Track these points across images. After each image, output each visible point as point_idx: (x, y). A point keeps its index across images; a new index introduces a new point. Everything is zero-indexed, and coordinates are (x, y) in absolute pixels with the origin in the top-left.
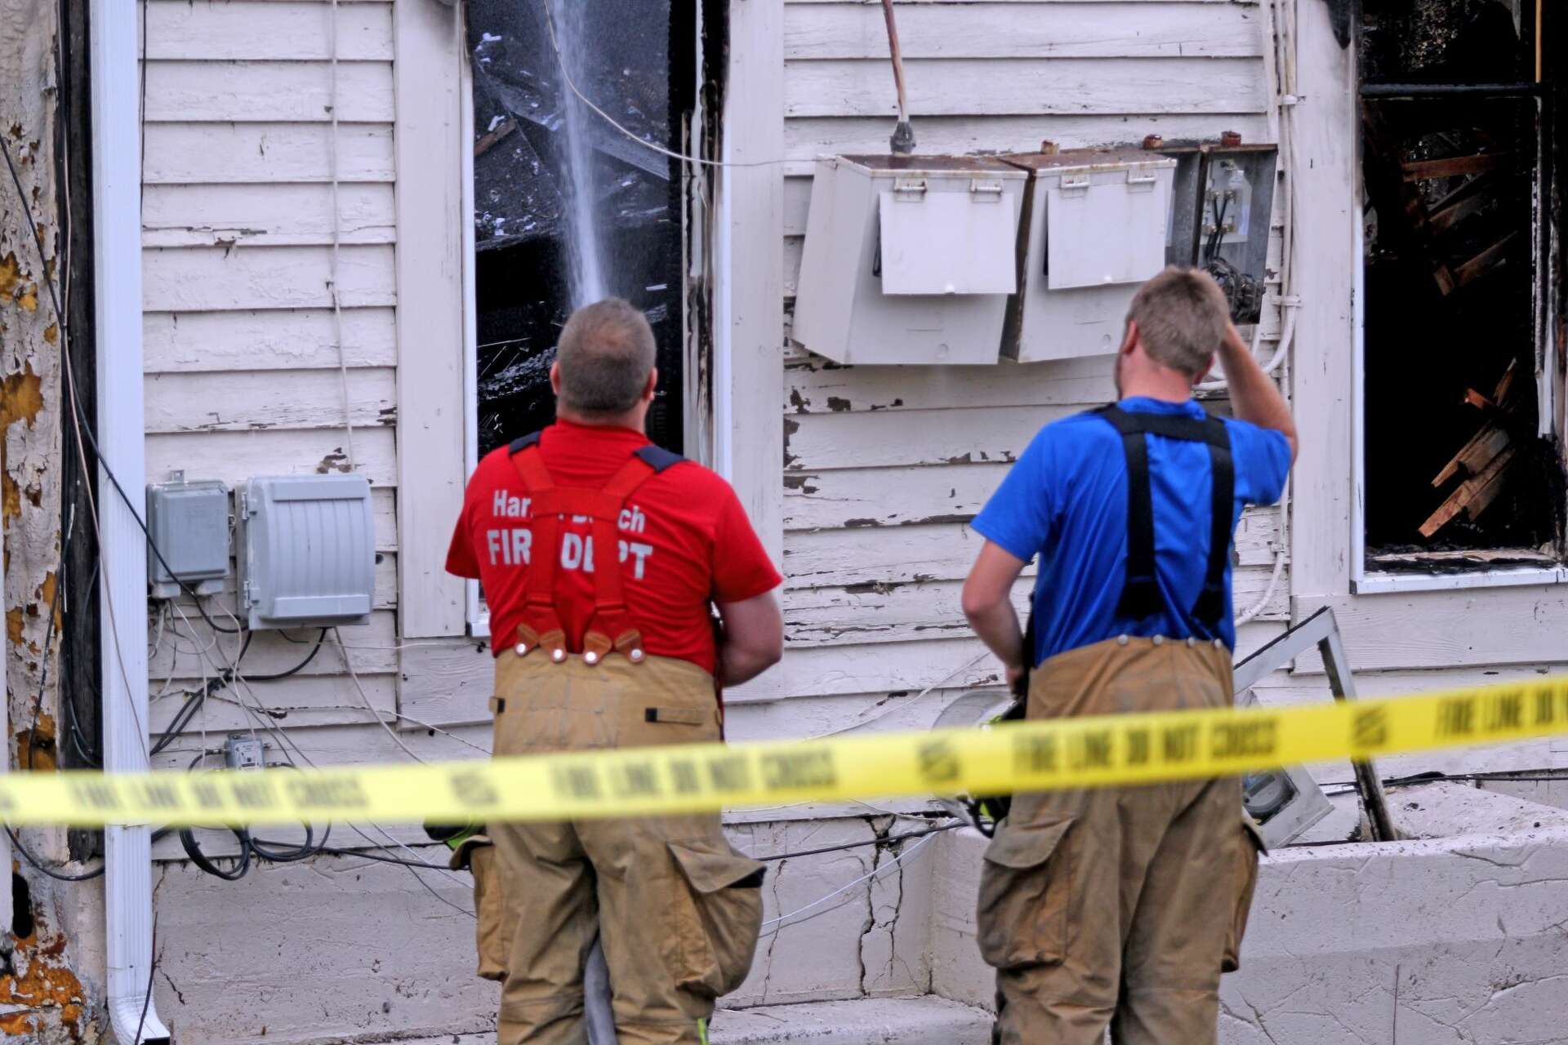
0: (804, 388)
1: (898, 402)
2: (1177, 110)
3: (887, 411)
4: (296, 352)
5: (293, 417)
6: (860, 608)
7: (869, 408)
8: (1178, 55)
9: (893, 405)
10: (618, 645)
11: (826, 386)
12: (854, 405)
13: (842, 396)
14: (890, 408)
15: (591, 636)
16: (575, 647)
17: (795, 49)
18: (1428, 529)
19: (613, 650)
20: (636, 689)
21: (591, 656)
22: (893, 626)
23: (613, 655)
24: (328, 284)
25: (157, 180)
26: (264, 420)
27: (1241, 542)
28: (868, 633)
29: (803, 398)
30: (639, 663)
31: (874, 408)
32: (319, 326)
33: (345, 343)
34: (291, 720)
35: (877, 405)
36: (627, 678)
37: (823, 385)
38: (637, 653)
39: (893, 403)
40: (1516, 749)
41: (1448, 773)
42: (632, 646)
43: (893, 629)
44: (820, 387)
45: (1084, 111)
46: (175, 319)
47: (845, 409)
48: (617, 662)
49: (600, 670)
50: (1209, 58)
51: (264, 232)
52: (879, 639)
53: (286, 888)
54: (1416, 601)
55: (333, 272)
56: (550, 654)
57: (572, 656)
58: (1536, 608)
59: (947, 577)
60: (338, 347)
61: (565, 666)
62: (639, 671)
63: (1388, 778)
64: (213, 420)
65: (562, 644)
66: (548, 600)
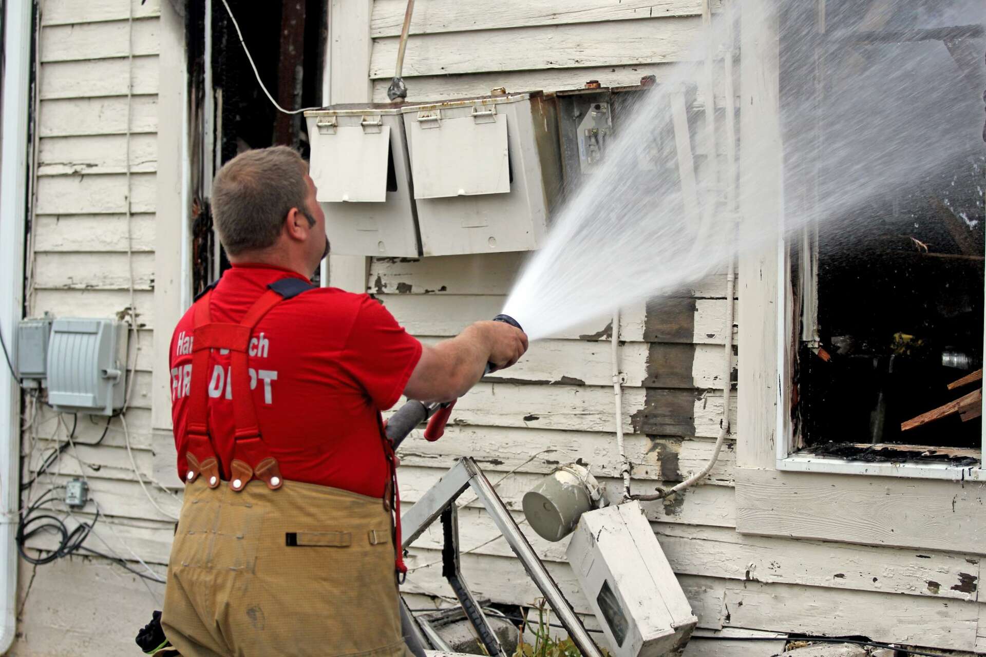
0: (385, 275)
1: (444, 288)
2: (649, 61)
3: (435, 294)
4: (108, 240)
5: (108, 281)
6: (418, 440)
7: (423, 291)
8: (649, 16)
9: (439, 290)
10: (258, 473)
11: (399, 275)
12: (414, 290)
13: (408, 282)
14: (437, 292)
15: (235, 464)
16: (225, 475)
17: (379, 30)
18: (907, 426)
19: (254, 478)
20: (276, 515)
21: (237, 484)
22: (441, 455)
23: (256, 482)
24: (126, 198)
25: (49, 134)
26: (94, 283)
27: (700, 417)
28: (423, 459)
29: (383, 282)
30: (277, 489)
31: (427, 292)
32: (121, 225)
33: (134, 236)
34: (101, 473)
35: (429, 290)
36: (268, 504)
37: (398, 273)
38: (275, 481)
39: (440, 288)
40: (943, 629)
41: (875, 639)
42: (270, 474)
43: (440, 458)
44: (395, 275)
45: (577, 65)
46: (58, 219)
47: (408, 292)
48: (257, 488)
49: (245, 495)
50: (673, 17)
51: (96, 165)
52: (430, 465)
53: (97, 578)
54: (839, 483)
55: (130, 190)
56: (208, 479)
57: (224, 483)
58: (954, 502)
59: (476, 423)
60: (131, 239)
61: (218, 493)
62: (277, 497)
63: (821, 635)
64: (69, 282)
65: (216, 471)
66: (203, 429)
